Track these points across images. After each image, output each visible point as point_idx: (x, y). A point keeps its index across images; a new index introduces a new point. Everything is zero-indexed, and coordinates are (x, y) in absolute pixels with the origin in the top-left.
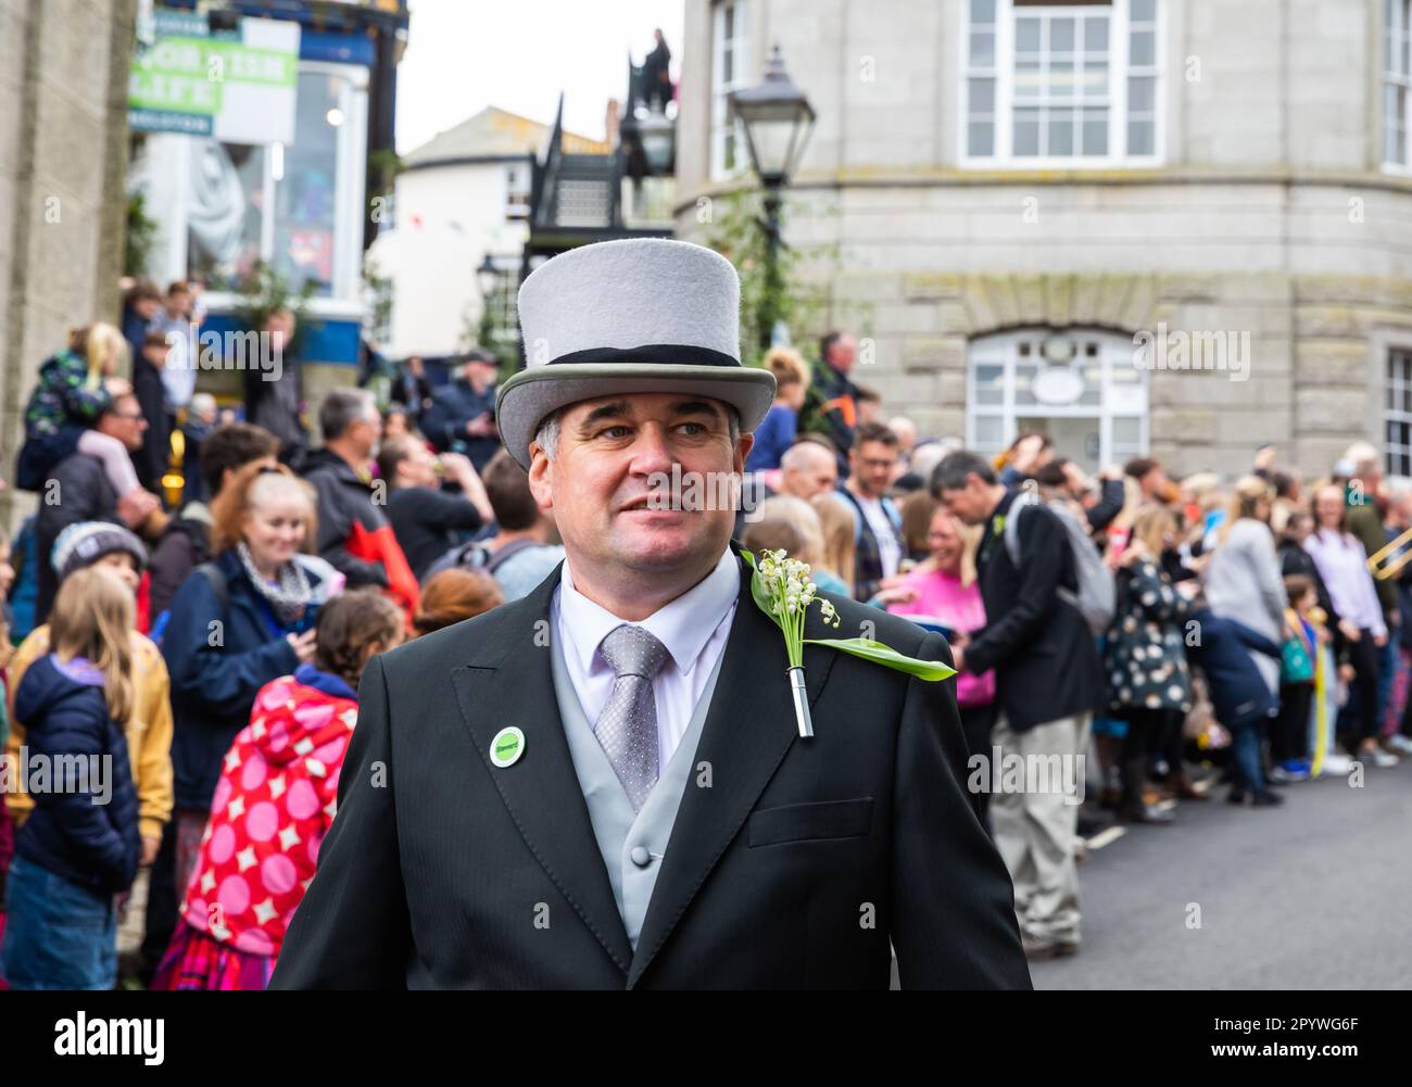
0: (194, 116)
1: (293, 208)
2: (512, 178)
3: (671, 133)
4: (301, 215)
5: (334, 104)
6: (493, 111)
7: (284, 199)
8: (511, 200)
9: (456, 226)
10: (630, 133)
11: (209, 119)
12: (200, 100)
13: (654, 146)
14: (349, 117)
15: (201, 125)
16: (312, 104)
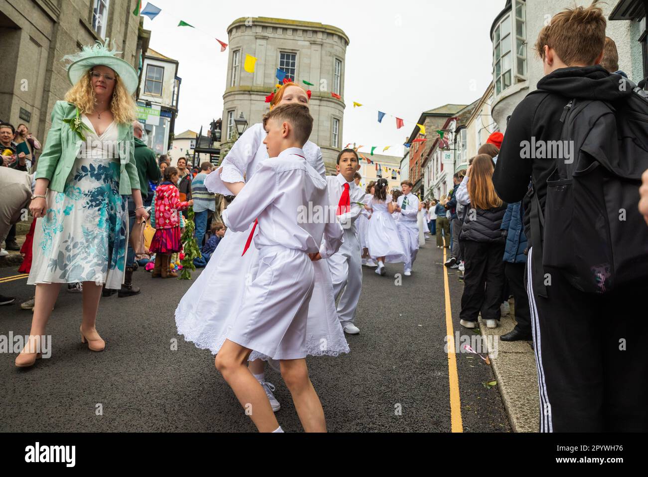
0: (142, 120)
1: (156, 140)
2: (192, 142)
3: (220, 133)
4: (158, 142)
5: (165, 124)
6: (189, 131)
7: (155, 139)
8: (191, 145)
9: (181, 149)
10: (213, 133)
11: (145, 120)
12: (144, 117)
13: (217, 134)
14: (167, 126)
15: (144, 121)
16: (162, 123)
